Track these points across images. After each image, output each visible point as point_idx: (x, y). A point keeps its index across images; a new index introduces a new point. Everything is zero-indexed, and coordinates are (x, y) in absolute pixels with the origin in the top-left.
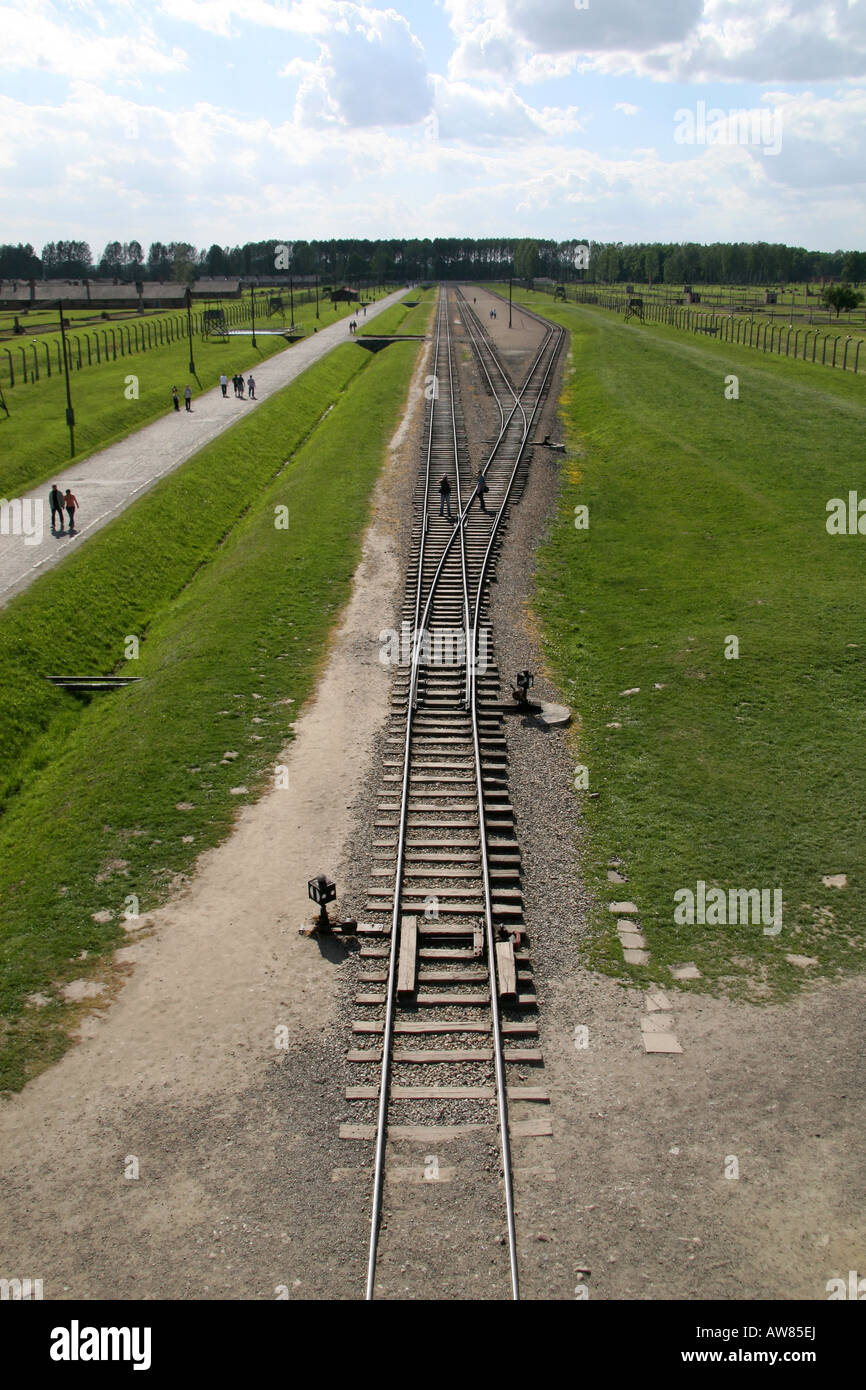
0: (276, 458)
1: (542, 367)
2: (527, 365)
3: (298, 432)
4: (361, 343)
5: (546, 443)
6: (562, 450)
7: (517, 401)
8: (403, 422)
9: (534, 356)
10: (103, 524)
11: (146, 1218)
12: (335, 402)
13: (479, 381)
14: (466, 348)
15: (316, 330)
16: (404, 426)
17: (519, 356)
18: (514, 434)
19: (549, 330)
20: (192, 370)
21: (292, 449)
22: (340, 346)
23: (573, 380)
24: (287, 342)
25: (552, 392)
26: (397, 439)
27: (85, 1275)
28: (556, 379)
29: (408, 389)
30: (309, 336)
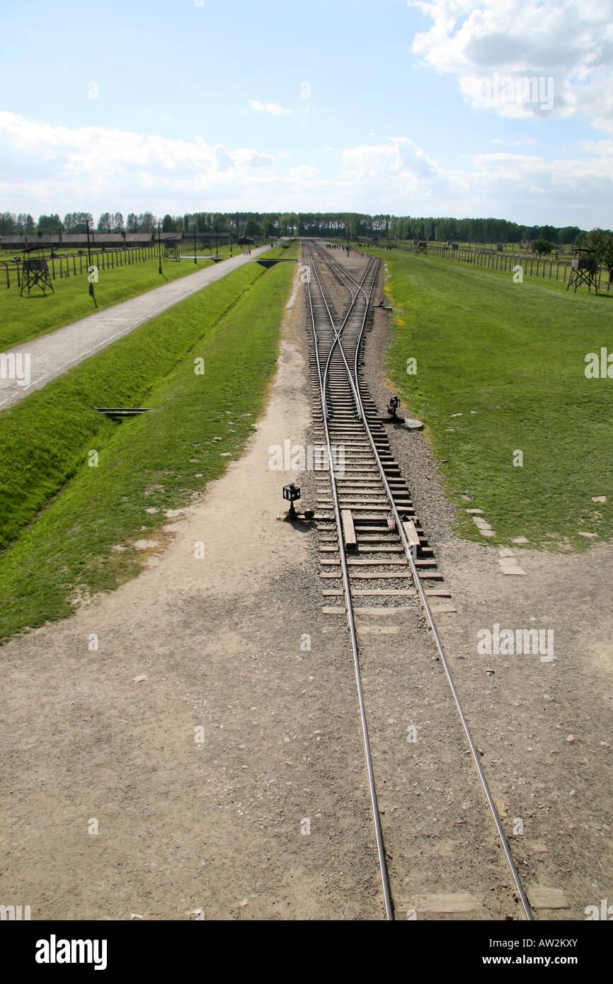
0: (217, 313)
1: (371, 274)
2: (362, 273)
3: (228, 302)
4: (260, 262)
5: (381, 306)
6: (391, 310)
7: (360, 287)
8: (292, 297)
9: (364, 269)
10: (119, 337)
11: (207, 649)
12: (248, 290)
13: (334, 279)
14: (323, 265)
15: (231, 256)
16: (293, 298)
17: (356, 269)
18: (361, 301)
19: (371, 259)
20: (160, 272)
21: (226, 310)
22: (248, 263)
23: (390, 280)
24: (213, 262)
25: (379, 285)
26: (290, 304)
27: (175, 673)
28: (380, 280)
29: (292, 282)
30: (227, 259)
